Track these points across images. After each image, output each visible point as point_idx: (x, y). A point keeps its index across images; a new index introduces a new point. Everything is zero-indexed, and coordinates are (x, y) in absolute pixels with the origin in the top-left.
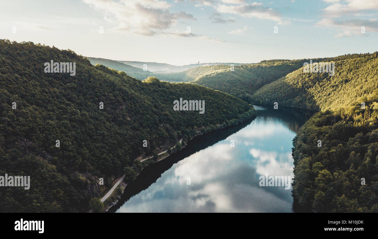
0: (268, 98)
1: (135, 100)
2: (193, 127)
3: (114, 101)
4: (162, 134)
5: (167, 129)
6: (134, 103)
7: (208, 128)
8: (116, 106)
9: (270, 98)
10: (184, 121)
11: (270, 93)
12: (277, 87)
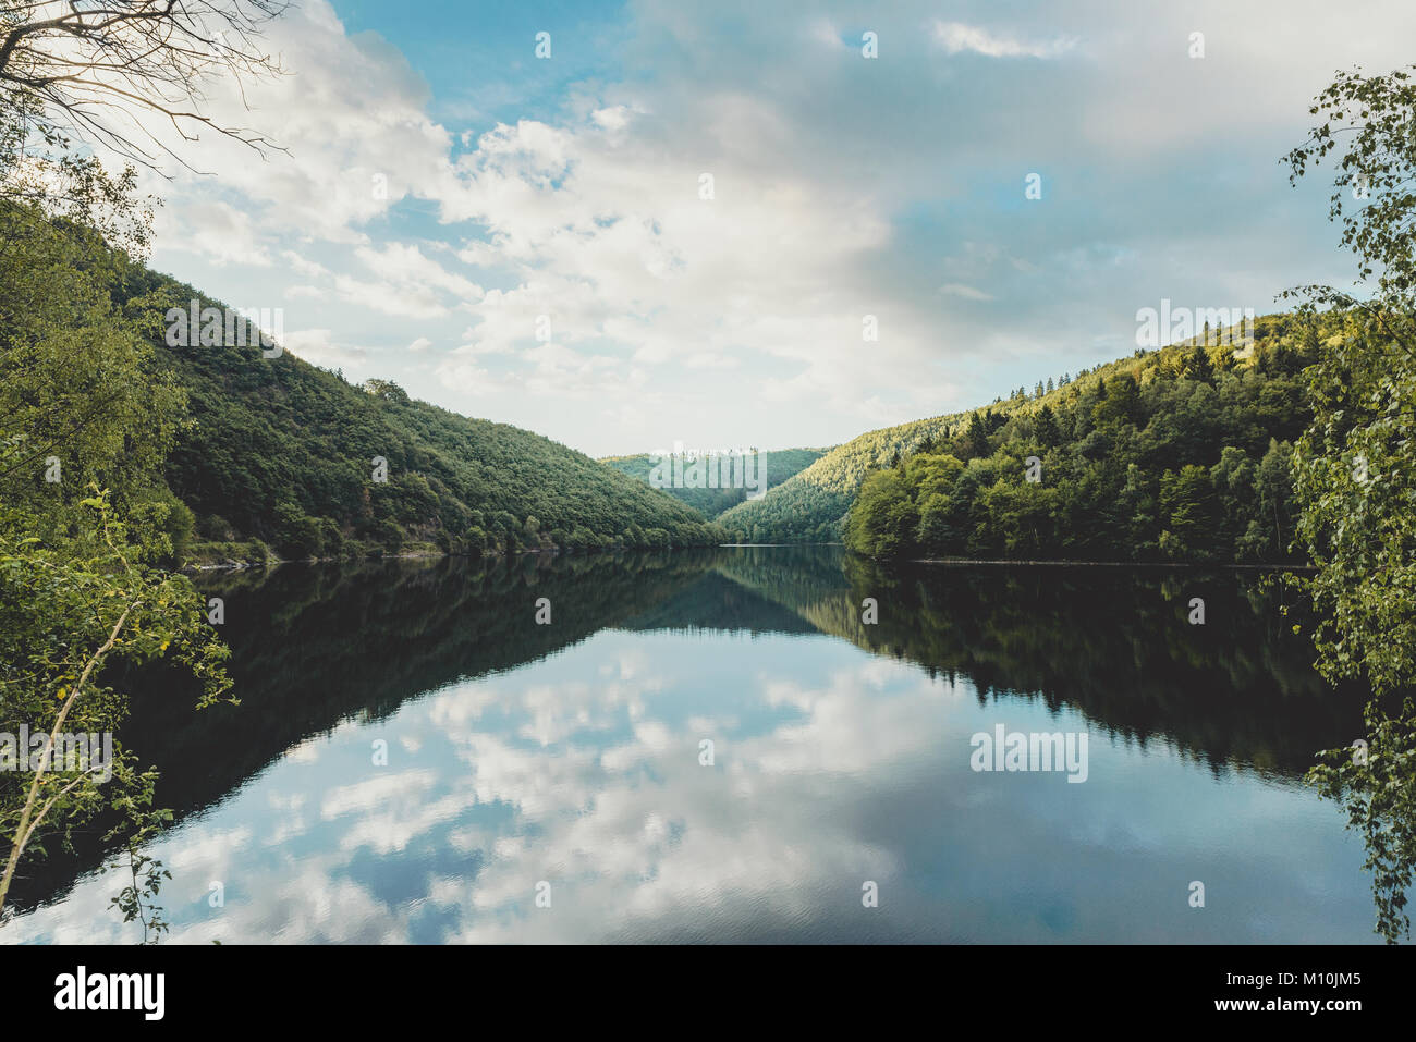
0: (759, 525)
1: (320, 384)
2: (523, 520)
3: (242, 363)
4: (414, 487)
5: (433, 486)
6: (317, 392)
7: (575, 535)
8: (250, 380)
9: (766, 524)
10: (493, 496)
11: (763, 512)
12: (786, 492)
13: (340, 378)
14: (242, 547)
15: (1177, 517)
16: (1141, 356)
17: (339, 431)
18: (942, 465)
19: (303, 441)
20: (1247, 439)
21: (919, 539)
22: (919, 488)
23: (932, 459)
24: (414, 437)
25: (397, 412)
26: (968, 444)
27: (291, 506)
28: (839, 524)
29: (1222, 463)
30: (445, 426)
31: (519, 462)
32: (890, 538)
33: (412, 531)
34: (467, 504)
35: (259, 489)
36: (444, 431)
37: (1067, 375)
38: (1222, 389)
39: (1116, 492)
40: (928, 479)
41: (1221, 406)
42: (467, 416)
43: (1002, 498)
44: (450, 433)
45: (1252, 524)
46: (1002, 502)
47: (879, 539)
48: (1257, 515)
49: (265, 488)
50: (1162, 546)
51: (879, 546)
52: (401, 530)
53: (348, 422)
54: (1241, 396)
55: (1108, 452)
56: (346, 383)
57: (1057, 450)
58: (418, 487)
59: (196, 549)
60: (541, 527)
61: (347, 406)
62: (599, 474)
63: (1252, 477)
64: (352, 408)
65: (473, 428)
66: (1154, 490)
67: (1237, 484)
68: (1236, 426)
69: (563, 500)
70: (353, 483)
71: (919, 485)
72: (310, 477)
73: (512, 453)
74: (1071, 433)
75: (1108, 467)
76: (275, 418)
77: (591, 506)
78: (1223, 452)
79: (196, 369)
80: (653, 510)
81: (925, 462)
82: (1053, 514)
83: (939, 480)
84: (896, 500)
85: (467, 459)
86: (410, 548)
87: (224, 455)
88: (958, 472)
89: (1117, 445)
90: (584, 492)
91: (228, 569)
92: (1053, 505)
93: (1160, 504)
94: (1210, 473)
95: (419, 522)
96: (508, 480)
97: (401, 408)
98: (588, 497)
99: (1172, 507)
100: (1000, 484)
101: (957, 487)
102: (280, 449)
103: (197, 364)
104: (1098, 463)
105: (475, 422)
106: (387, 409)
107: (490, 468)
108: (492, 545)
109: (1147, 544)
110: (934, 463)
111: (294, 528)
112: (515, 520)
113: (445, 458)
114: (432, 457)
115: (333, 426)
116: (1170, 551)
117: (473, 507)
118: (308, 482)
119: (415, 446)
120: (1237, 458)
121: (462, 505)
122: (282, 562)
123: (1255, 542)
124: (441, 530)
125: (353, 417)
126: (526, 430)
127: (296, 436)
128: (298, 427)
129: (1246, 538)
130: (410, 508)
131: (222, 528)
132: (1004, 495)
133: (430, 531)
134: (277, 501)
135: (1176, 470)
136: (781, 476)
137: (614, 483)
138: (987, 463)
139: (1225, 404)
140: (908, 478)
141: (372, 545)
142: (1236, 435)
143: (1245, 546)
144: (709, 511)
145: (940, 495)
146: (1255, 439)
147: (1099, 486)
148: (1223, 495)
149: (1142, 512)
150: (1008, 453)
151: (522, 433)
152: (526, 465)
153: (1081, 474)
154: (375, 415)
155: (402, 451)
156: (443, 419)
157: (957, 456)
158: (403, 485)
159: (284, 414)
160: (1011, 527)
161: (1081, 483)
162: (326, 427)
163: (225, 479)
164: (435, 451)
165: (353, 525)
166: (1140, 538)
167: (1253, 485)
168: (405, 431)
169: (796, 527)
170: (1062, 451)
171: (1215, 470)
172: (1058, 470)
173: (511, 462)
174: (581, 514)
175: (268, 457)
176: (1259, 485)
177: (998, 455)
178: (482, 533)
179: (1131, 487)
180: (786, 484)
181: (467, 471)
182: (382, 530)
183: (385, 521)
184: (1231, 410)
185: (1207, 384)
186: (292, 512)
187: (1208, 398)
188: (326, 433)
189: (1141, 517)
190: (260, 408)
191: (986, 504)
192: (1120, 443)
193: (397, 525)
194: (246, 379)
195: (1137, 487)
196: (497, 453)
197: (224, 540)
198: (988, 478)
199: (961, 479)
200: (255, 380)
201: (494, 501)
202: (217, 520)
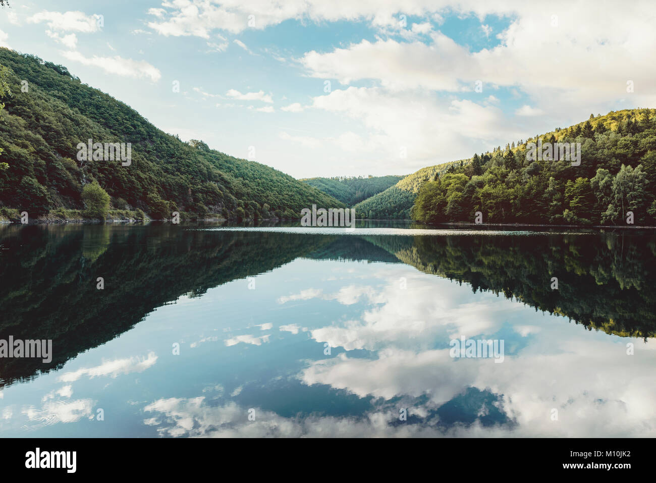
0: (372, 211)
1: (168, 141)
2: (262, 205)
3: (132, 130)
4: (212, 188)
5: (220, 189)
6: (167, 144)
7: (286, 213)
8: (136, 138)
9: (376, 210)
10: (248, 194)
11: (374, 205)
12: (385, 196)
13: (178, 139)
14: (133, 213)
15: (573, 203)
16: (558, 131)
17: (177, 162)
18: (459, 178)
19: (160, 166)
20: (609, 166)
21: (447, 213)
22: (447, 190)
23: (454, 176)
24: (212, 166)
25: (204, 155)
26: (472, 169)
27: (155, 195)
28: (410, 211)
29: (596, 177)
30: (226, 161)
31: (260, 179)
32: (433, 212)
33: (210, 209)
34: (236, 197)
35: (140, 187)
36: (225, 164)
37: (522, 141)
38: (599, 142)
39: (544, 191)
40: (452, 185)
41: (597, 150)
42: (236, 158)
43: (487, 193)
44: (228, 165)
45: (610, 206)
46: (487, 195)
47: (427, 213)
48: (613, 202)
49: (143, 187)
50: (564, 216)
51: (427, 217)
52: (205, 208)
53: (181, 158)
54: (608, 145)
55: (540, 172)
56: (180, 141)
57: (515, 171)
58: (213, 189)
59: (112, 213)
60: (270, 208)
61: (181, 151)
62: (297, 185)
63: (611, 183)
64: (183, 152)
65: (239, 163)
66: (562, 190)
67: (604, 187)
68: (604, 159)
69: (281, 197)
70: (184, 186)
71: (447, 188)
72: (163, 183)
73: (257, 174)
74: (522, 164)
75: (540, 179)
76: (148, 156)
77: (293, 200)
78: (597, 171)
79: (111, 132)
80: (322, 202)
81: (451, 177)
82: (512, 201)
83: (457, 185)
84: (436, 195)
85: (236, 177)
86: (210, 216)
87: (124, 171)
88: (466, 182)
89: (545, 169)
90: (290, 193)
91: (126, 222)
92: (512, 197)
93: (565, 196)
94: (590, 182)
95: (214, 205)
96: (255, 187)
97: (205, 153)
98: (292, 195)
99: (571, 198)
100: (487, 187)
101: (466, 190)
102: (150, 170)
103: (112, 130)
104: (535, 177)
105: (240, 160)
106: (199, 153)
107: (247, 181)
108: (247, 216)
109: (557, 216)
110: (455, 178)
111: (156, 205)
112: (258, 205)
113: (226, 176)
114: (220, 175)
115: (174, 160)
116: (569, 219)
117: (239, 199)
118: (163, 185)
119: (212, 170)
120: (604, 174)
121: (233, 198)
122: (151, 220)
123: (610, 215)
124: (224, 208)
125: (184, 156)
126: (264, 164)
127: (157, 164)
128: (158, 160)
129: (607, 213)
130: (209, 198)
131: (124, 204)
132: (488, 192)
133: (219, 209)
134: (149, 192)
135: (573, 180)
136: (383, 188)
137: (304, 189)
138: (480, 178)
139: (600, 149)
140: (442, 185)
141: (192, 215)
142: (604, 163)
143: (606, 216)
144: (349, 204)
145: (457, 192)
146: (614, 165)
147: (535, 187)
148: (596, 192)
149: (555, 200)
150: (491, 173)
151: (262, 166)
152: (263, 180)
153: (526, 182)
154: (193, 155)
155: (206, 172)
156: (225, 159)
157: (466, 174)
158: (206, 187)
159: (151, 154)
160: (491, 208)
161: (526, 186)
162: (171, 160)
163: (124, 181)
164: (221, 173)
165: (184, 205)
166: (554, 214)
167: (611, 187)
168: (207, 163)
169: (389, 212)
170: (517, 172)
171: (593, 180)
172: (515, 181)
173: (257, 179)
174: (289, 203)
175: (144, 172)
176: (615, 187)
177: (486, 174)
178: (243, 210)
179: (550, 189)
180: (385, 192)
181: (236, 182)
182: (197, 207)
183: (198, 204)
184: (603, 151)
185: (591, 139)
186: (155, 198)
187: (591, 146)
188: (171, 163)
189: (555, 203)
190: (141, 151)
191: (480, 196)
192: (546, 168)
193: (204, 206)
194: (134, 137)
195: (554, 188)
196: (250, 174)
197: (124, 209)
198: (481, 185)
199: (468, 185)
200: (138, 138)
201: (249, 197)
202: (121, 200)
